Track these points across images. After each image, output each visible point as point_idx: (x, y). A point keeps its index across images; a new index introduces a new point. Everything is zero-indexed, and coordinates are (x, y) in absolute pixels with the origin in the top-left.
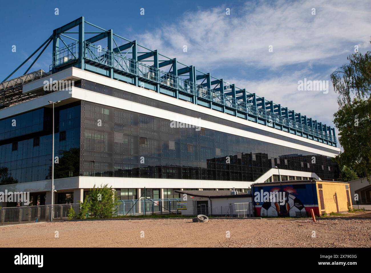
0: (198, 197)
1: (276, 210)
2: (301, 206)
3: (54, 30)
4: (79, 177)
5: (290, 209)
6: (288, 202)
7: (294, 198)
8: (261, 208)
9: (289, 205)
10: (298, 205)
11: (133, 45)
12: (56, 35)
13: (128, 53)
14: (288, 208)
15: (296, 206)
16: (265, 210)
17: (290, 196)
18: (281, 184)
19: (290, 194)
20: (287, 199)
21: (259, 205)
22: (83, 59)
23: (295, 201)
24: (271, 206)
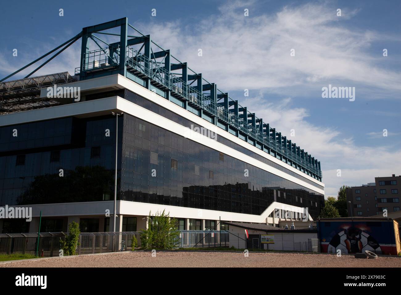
0: (251, 231)
1: (346, 248)
2: (376, 244)
3: (83, 28)
4: (121, 201)
5: (363, 248)
6: (361, 240)
7: (368, 236)
8: (328, 245)
9: (361, 243)
10: (372, 244)
11: (167, 55)
12: (87, 34)
13: (162, 63)
14: (360, 246)
15: (370, 245)
16: (334, 248)
17: (363, 233)
18: (352, 221)
19: (363, 231)
20: (359, 237)
21: (325, 241)
22: (126, 65)
23: (369, 239)
24: (340, 243)
